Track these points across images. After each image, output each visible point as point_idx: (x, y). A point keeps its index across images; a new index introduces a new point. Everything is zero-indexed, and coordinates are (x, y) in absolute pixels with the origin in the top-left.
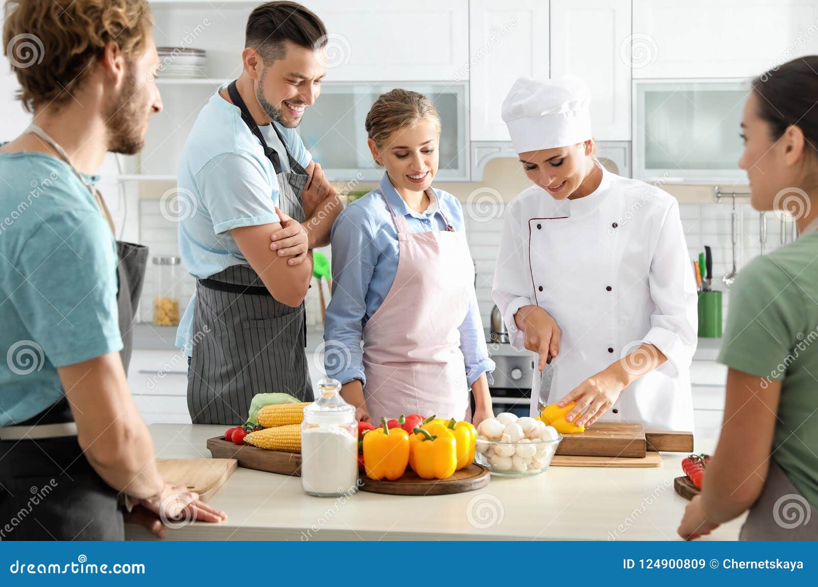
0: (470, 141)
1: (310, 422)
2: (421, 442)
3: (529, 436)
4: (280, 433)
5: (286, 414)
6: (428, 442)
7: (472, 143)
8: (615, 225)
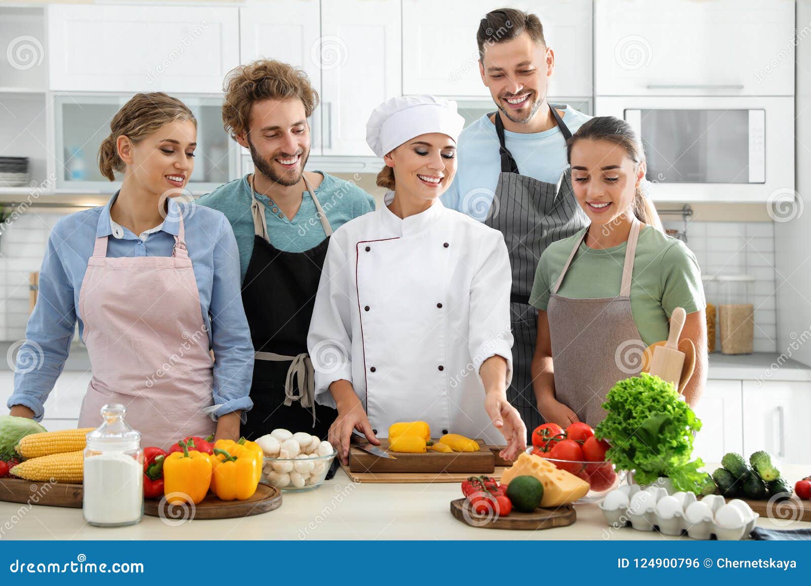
0: (242, 155)
1: (93, 450)
2: (222, 464)
3: (304, 451)
4: (52, 463)
5: (51, 443)
6: (230, 463)
7: (243, 157)
8: (446, 245)
